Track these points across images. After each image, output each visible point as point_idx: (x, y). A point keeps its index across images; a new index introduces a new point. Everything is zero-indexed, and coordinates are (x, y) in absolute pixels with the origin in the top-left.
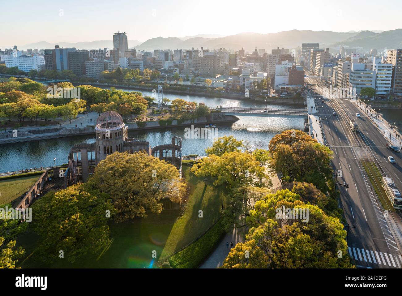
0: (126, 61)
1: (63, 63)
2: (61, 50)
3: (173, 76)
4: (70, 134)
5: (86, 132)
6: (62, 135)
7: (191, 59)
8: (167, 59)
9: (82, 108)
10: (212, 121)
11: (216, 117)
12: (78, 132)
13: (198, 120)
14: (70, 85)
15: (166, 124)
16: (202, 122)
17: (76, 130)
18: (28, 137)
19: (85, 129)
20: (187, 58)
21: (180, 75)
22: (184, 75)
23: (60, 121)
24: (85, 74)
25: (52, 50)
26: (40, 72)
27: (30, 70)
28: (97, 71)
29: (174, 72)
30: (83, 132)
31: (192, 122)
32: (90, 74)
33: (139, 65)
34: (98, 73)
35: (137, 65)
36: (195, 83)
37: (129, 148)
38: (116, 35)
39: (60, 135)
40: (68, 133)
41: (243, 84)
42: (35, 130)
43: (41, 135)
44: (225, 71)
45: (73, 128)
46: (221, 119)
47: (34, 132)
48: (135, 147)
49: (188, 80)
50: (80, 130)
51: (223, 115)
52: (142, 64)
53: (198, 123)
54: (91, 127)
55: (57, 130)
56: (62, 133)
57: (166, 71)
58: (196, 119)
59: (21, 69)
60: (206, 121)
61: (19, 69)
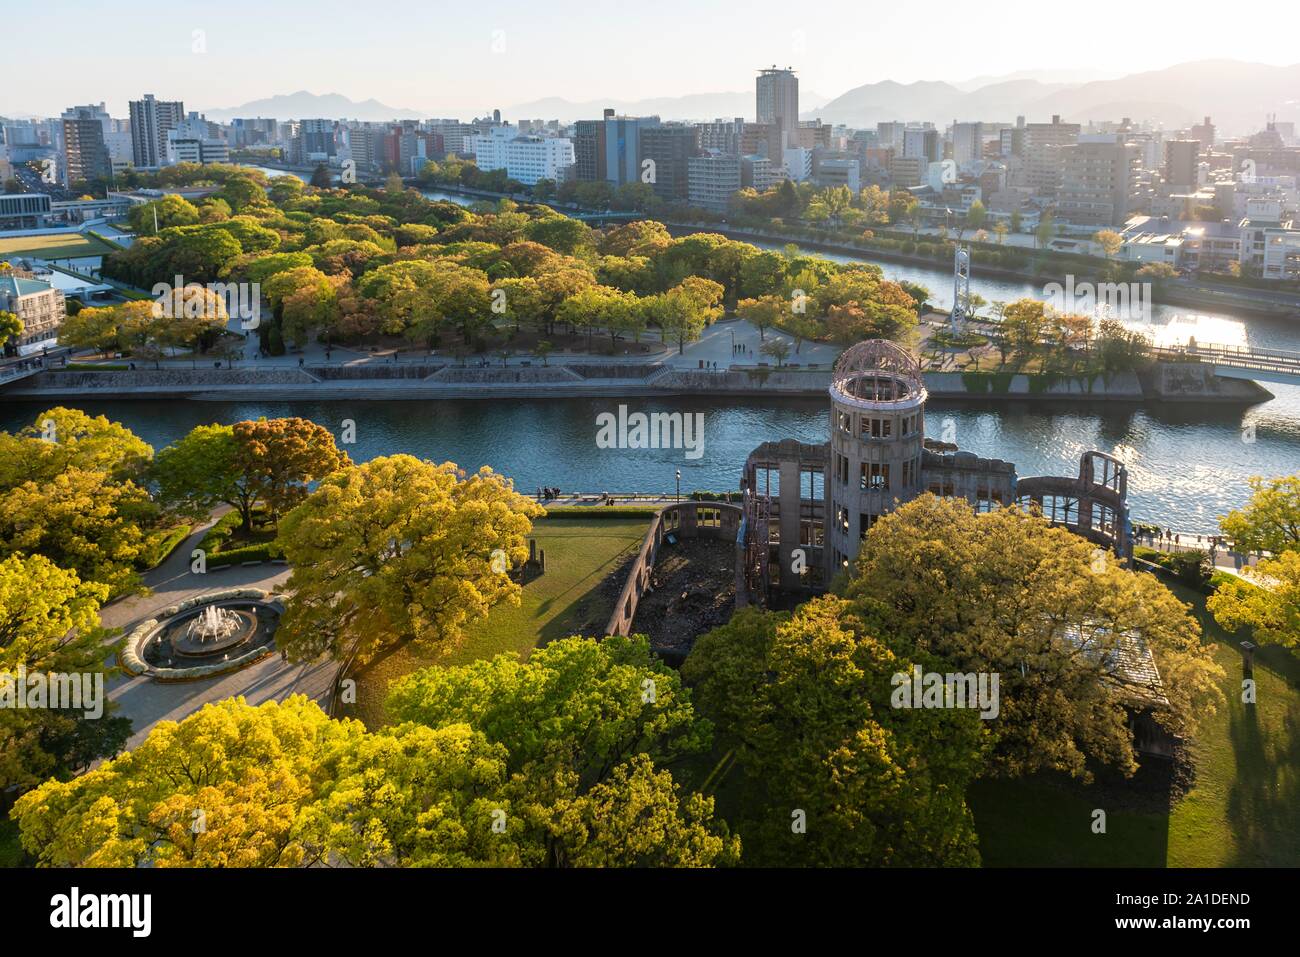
0: (804, 160)
1: (625, 163)
2: (622, 123)
3: (964, 214)
4: (682, 390)
5: (731, 387)
6: (663, 389)
7: (1021, 155)
8: (931, 154)
9: (712, 306)
10: (1164, 392)
11: (1180, 378)
12: (706, 385)
13: (1107, 385)
14: (659, 231)
15: (990, 388)
16: (1123, 391)
17: (701, 376)
18: (570, 384)
19: (727, 378)
20: (1004, 151)
21: (989, 212)
22: (1005, 211)
23: (651, 343)
24: (686, 196)
25: (596, 122)
26: (565, 185)
27: (536, 178)
28: (721, 189)
29: (966, 198)
30: (722, 387)
31: (1086, 390)
32: (699, 196)
33: (846, 174)
34: (722, 195)
35: (842, 174)
36: (1055, 243)
37: (941, 477)
38: (765, 74)
39: (656, 389)
40: (679, 384)
41: (1256, 256)
42: (588, 364)
43: (605, 383)
45: (693, 371)
46: (1200, 388)
47: (585, 372)
48: (962, 475)
49: (1018, 231)
50: (713, 379)
51: (1206, 375)
52: (856, 170)
53: (1106, 395)
54: (746, 374)
55: (648, 371)
56: (662, 384)
57: (935, 195)
58: (1100, 380)
59: (515, 177)
60: (1138, 390)
61: (509, 176)
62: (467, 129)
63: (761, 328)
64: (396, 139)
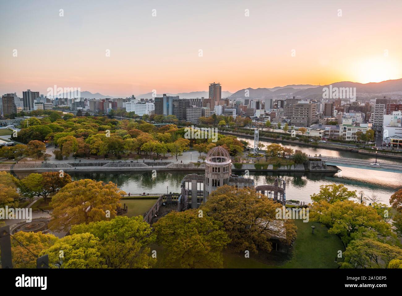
0: (220, 109)
1: (169, 109)
2: (168, 98)
3: (265, 124)
4: (176, 169)
5: (190, 168)
6: (170, 169)
7: (283, 108)
8: (258, 108)
9: (186, 146)
10: (311, 169)
11: (315, 165)
12: (183, 167)
13: (295, 167)
14: (175, 127)
15: (262, 168)
16: (299, 169)
17: (181, 165)
18: (144, 167)
19: (188, 165)
20: (279, 107)
21: (272, 123)
22: (276, 123)
23: (169, 157)
24: (186, 119)
25: (161, 98)
26: (151, 116)
27: (143, 114)
28: (196, 117)
29: (266, 119)
30: (187, 168)
31: (289, 169)
32: (189, 119)
33: (232, 113)
34: (196, 119)
35: (231, 113)
36: (288, 131)
37: (234, 184)
38: (211, 86)
39: (168, 168)
40: (175, 167)
41: (344, 134)
42: (150, 162)
44: (320, 121)
45: (179, 163)
46: (321, 168)
47: (149, 164)
48: (240, 183)
49: (280, 128)
50: (185, 166)
51: (323, 164)
52: (235, 112)
53: (294, 170)
54: (194, 164)
55: (166, 164)
56: (170, 167)
57: (257, 119)
58: (293, 165)
59: (137, 114)
60: (303, 169)
61: (135, 114)
62: (124, 101)
63: (200, 152)
64: (103, 103)
